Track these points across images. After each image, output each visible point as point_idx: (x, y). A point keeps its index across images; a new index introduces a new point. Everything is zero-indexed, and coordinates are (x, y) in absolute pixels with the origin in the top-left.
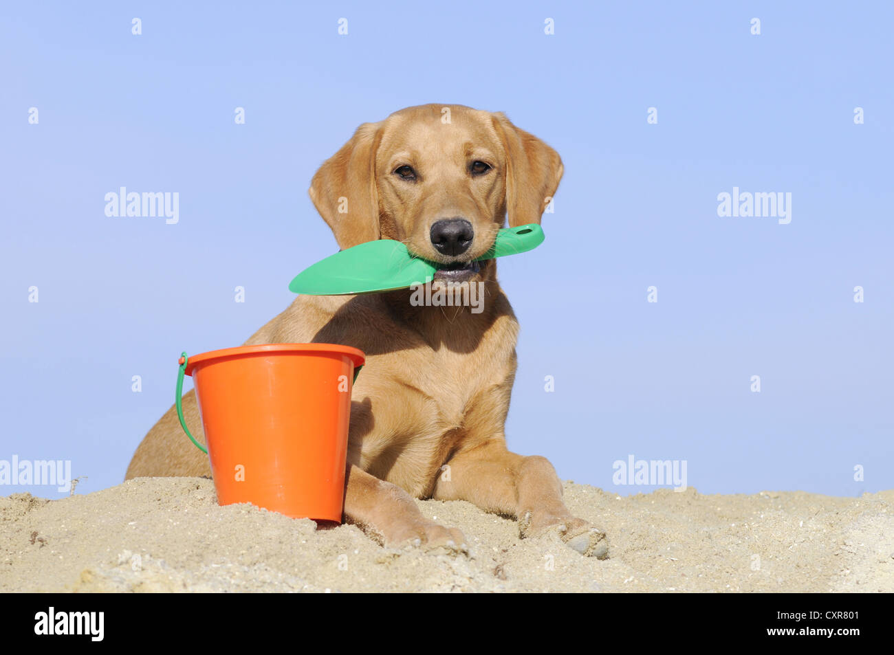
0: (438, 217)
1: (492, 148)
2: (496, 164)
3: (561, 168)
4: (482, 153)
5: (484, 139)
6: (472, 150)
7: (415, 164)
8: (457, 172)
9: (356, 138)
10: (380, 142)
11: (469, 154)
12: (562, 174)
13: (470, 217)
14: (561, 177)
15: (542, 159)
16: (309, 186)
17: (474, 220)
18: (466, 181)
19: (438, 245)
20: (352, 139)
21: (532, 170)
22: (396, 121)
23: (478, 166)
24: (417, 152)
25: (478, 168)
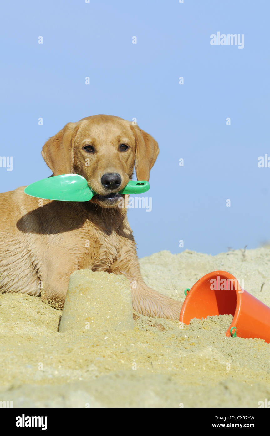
0: (105, 172)
1: (130, 138)
2: (131, 146)
3: (158, 150)
4: (125, 140)
5: (126, 134)
6: (120, 139)
7: (94, 145)
8: (114, 150)
9: (65, 129)
10: (76, 132)
11: (119, 141)
12: (159, 152)
13: (120, 172)
14: (158, 154)
15: (151, 146)
16: (42, 150)
17: (122, 173)
18: (118, 154)
19: (105, 185)
20: (63, 129)
21: (147, 151)
22: (85, 122)
23: (123, 146)
24: (95, 139)
25: (123, 147)
